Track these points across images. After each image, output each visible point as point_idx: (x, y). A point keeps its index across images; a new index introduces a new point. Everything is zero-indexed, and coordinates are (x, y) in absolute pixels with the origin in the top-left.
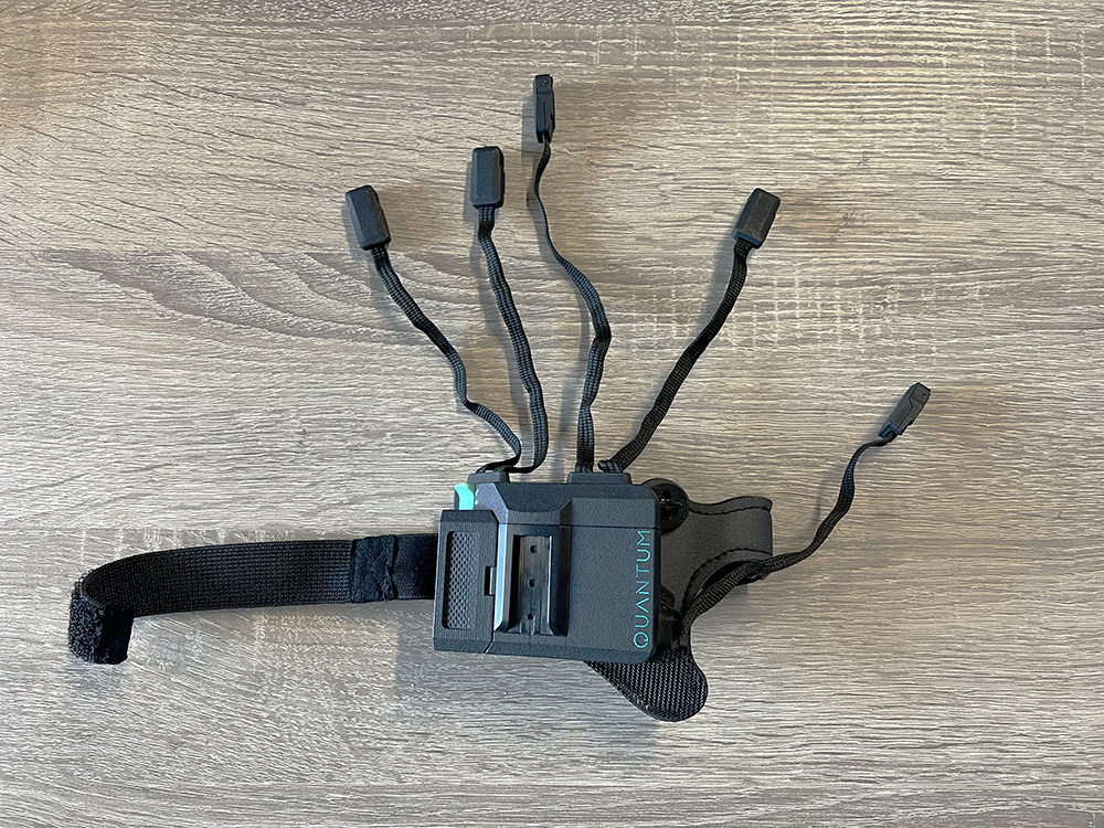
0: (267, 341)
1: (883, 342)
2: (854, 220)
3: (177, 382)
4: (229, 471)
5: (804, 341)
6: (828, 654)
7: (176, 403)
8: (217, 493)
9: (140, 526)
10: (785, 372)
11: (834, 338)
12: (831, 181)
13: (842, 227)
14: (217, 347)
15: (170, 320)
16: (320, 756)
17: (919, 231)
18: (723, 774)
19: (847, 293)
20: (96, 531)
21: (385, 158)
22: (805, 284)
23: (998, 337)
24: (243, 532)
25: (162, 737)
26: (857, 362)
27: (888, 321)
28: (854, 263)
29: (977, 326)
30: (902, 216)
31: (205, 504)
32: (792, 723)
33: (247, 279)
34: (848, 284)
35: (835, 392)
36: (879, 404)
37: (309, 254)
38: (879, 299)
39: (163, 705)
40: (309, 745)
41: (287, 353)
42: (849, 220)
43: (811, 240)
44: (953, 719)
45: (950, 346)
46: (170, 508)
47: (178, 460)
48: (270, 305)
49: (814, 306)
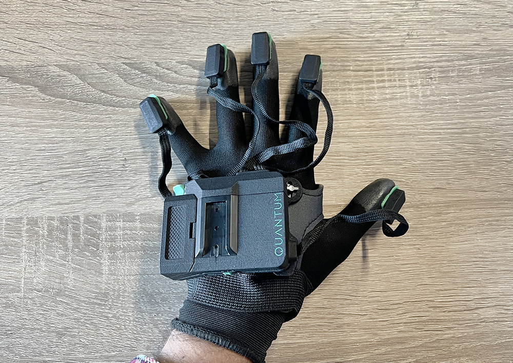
0: (102, 111)
1: (432, 98)
2: (412, 35)
3: (54, 135)
4: (85, 183)
5: (390, 99)
6: (414, 264)
7: (53, 147)
8: (78, 195)
9: (35, 215)
10: (381, 116)
11: (406, 97)
12: (400, 16)
13: (407, 39)
14: (76, 116)
15: (48, 102)
16: (142, 336)
17: (446, 40)
18: (362, 332)
19: (411, 73)
20: (11, 219)
21: (163, 11)
22: (389, 69)
23: (490, 93)
24: (94, 216)
25: (53, 332)
26: (418, 109)
27: (433, 87)
28: (414, 58)
29: (479, 88)
30: (437, 32)
31: (72, 201)
32: (397, 302)
33: (90, 78)
34: (412, 68)
35: (408, 126)
36: (431, 131)
37: (124, 63)
38: (428, 76)
39: (52, 314)
40: (135, 331)
41: (114, 117)
42: (410, 35)
43: (391, 46)
44: (480, 294)
45: (466, 99)
46: (52, 204)
47: (56, 178)
48: (103, 91)
49: (395, 81)
